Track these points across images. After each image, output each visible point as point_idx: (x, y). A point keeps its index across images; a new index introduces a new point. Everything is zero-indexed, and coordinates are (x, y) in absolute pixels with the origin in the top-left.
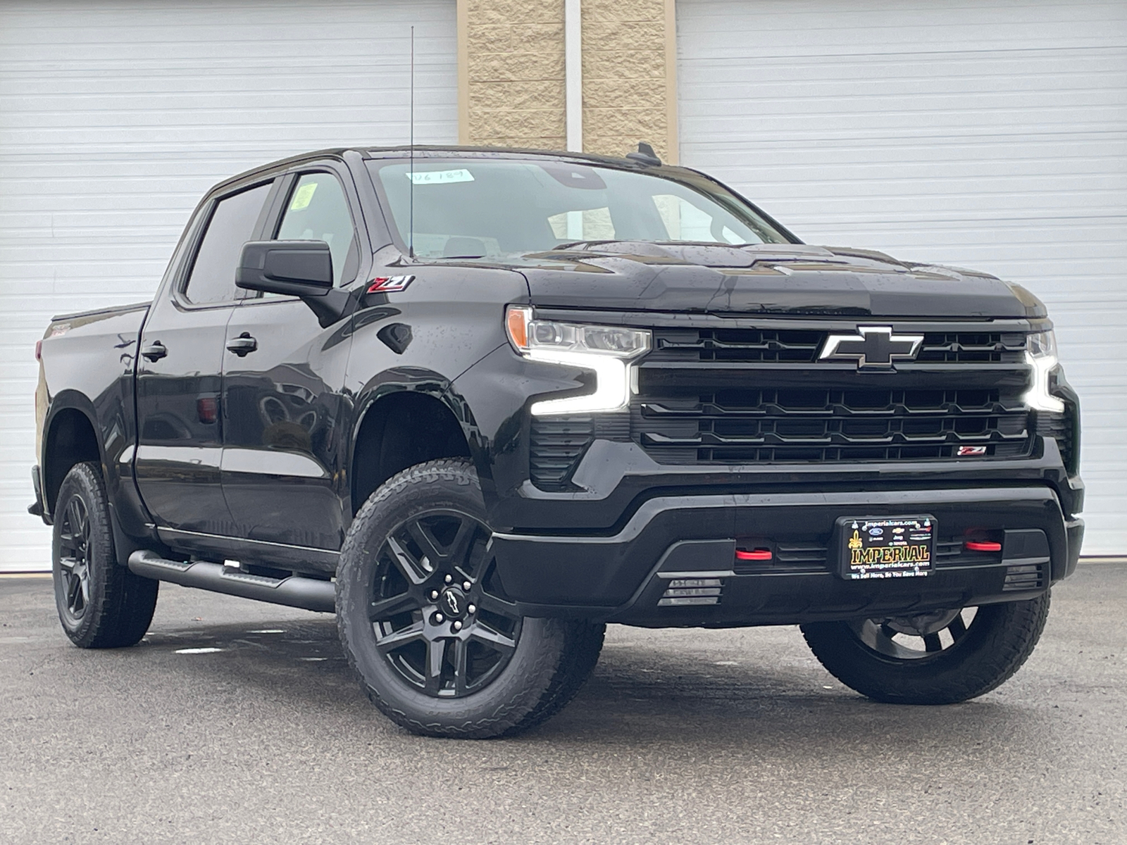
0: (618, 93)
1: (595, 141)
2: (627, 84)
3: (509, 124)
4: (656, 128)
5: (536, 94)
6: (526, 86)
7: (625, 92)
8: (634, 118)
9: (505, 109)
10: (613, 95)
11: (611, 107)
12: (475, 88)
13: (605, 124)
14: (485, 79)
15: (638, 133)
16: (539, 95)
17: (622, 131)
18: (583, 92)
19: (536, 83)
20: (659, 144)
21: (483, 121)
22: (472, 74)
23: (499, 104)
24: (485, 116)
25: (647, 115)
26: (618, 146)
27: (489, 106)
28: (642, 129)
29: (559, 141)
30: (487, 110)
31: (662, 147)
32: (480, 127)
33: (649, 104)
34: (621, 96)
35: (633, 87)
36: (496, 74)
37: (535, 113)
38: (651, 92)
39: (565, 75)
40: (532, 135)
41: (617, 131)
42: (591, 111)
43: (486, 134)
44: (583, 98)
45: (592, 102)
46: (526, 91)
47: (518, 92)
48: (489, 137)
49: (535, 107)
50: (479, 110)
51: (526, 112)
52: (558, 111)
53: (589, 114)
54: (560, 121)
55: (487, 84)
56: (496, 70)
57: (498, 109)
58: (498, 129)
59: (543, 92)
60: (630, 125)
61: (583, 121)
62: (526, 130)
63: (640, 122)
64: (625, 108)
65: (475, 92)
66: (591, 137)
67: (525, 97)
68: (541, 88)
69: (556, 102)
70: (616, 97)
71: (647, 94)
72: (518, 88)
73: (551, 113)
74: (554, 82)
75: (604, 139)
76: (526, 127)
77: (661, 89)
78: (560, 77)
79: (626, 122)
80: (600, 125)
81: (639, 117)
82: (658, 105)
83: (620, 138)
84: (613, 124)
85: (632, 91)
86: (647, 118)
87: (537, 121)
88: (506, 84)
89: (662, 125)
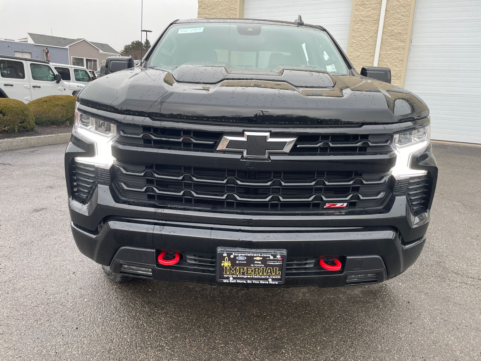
0: (397, 7)
1: (388, 21)
2: (400, 4)
3: (365, 17)
4: (406, 17)
5: (373, 8)
6: (371, 6)
7: (399, 6)
8: (400, 14)
9: (363, 13)
10: (395, 7)
11: (394, 11)
12: (357, 7)
13: (392, 16)
14: (359, 4)
15: (401, 18)
16: (374, 8)
17: (396, 18)
18: (386, 7)
19: (374, 5)
20: (407, 22)
21: (357, 16)
22: (356, 3)
23: (362, 11)
24: (358, 15)
25: (404, 13)
26: (394, 22)
27: (360, 12)
28: (402, 17)
29: (378, 21)
30: (359, 13)
31: (407, 23)
32: (356, 18)
33: (405, 10)
34: (397, 8)
35: (401, 5)
36: (363, 3)
37: (372, 13)
38: (407, 6)
39: (382, 2)
40: (370, 20)
41: (395, 18)
42: (388, 12)
43: (358, 20)
44: (386, 8)
45: (389, 10)
46: (371, 7)
47: (368, 7)
48: (358, 21)
49: (372, 12)
50: (357, 13)
51: (370, 13)
52: (378, 12)
53: (387, 13)
54: (379, 15)
55: (360, 6)
56: (363, 1)
57: (362, 13)
58: (361, 18)
59: (375, 7)
60: (399, 16)
61: (385, 15)
62: (369, 18)
63: (402, 15)
64: (398, 11)
65: (356, 8)
66: (387, 20)
67: (370, 9)
68: (375, 6)
69: (378, 10)
70: (396, 8)
71: (405, 7)
72: (369, 6)
73: (377, 13)
74: (379, 4)
75: (391, 20)
76: (369, 17)
77: (410, 5)
78: (381, 3)
79: (398, 15)
80: (390, 16)
81: (402, 14)
82: (408, 10)
83: (395, 20)
84: (394, 16)
85: (401, 6)
86: (404, 14)
87: (372, 16)
88: (365, 5)
89: (408, 16)
